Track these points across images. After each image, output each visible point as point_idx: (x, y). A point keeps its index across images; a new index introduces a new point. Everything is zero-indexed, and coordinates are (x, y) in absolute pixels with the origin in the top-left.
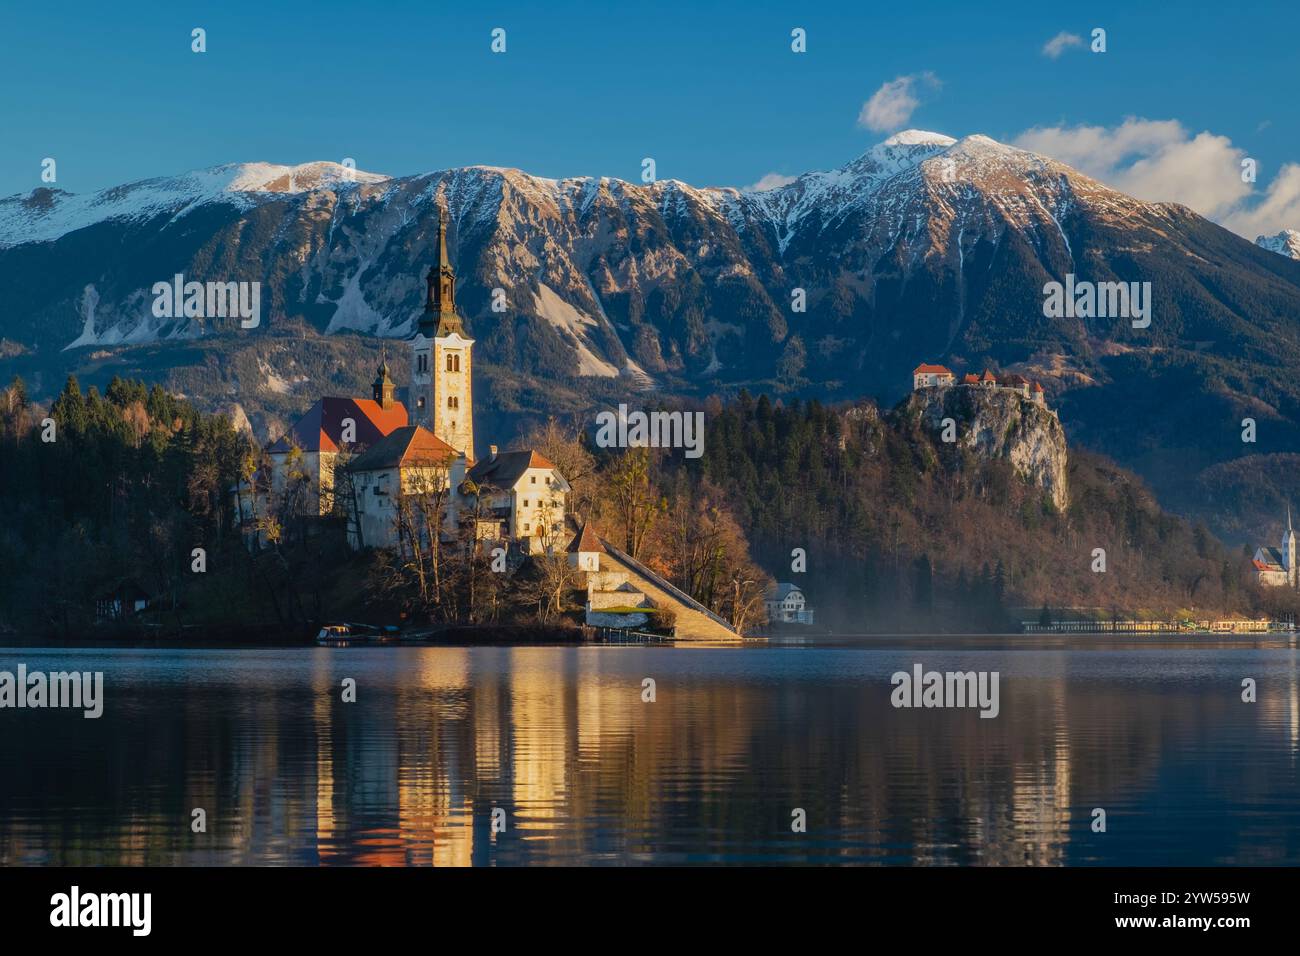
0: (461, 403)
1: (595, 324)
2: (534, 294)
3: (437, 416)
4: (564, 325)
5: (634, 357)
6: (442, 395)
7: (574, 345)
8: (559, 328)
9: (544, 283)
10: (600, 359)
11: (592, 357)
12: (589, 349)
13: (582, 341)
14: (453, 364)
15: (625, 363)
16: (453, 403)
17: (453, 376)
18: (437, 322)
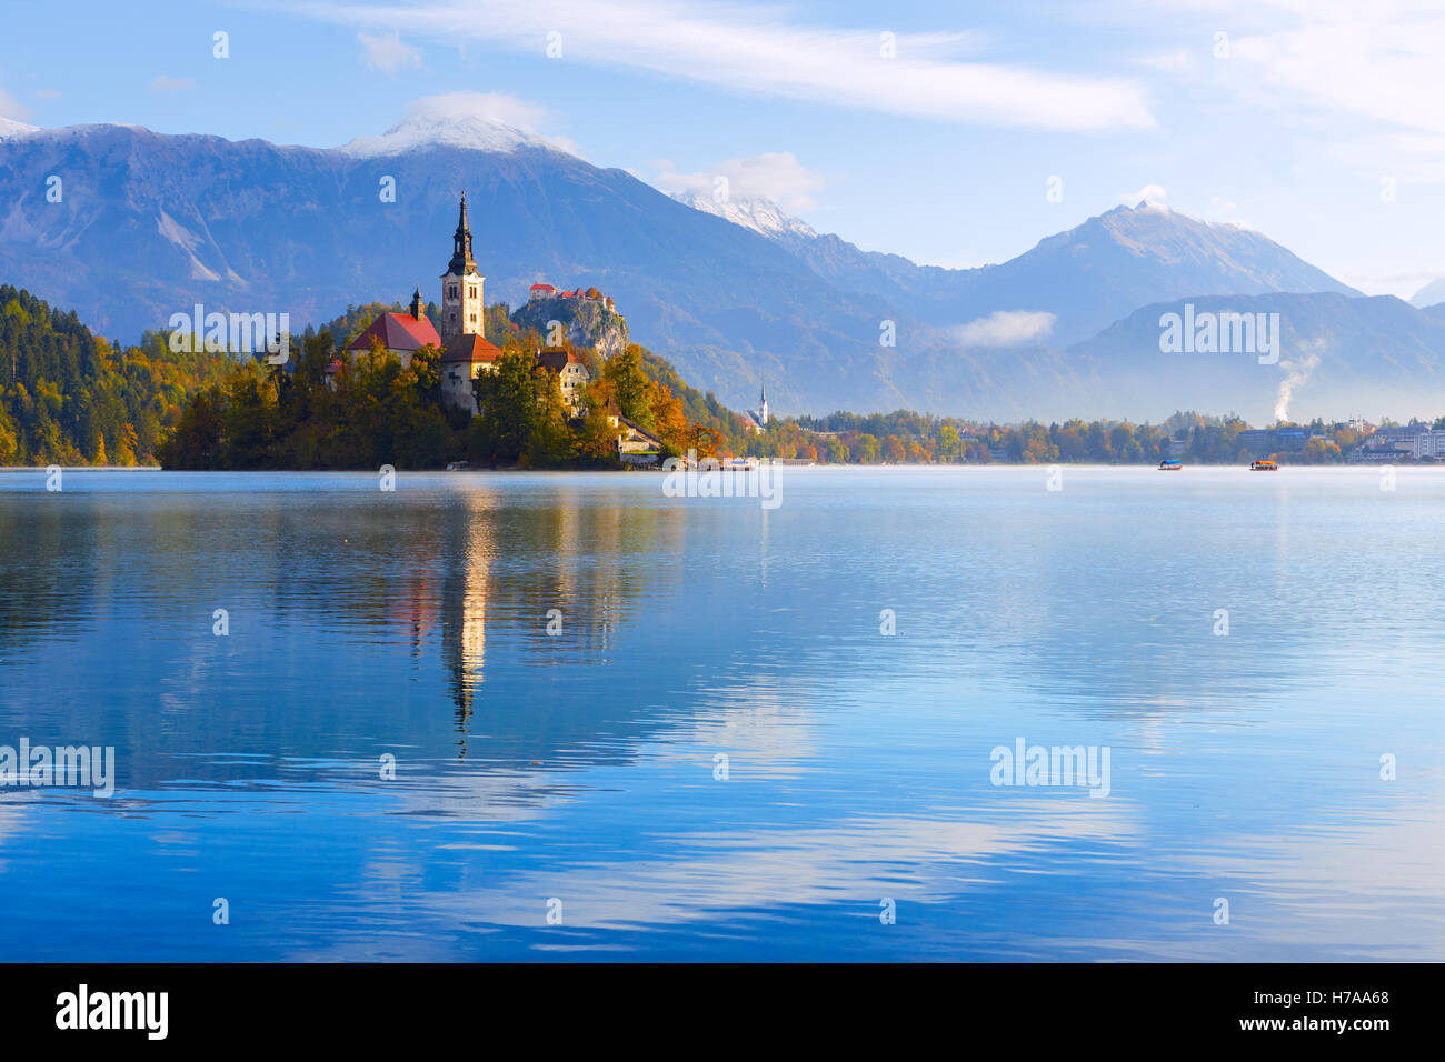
0: (477, 317)
1: (203, 242)
2: (156, 219)
3: (465, 327)
4: (180, 242)
5: (234, 268)
6: (467, 312)
7: (188, 257)
8: (177, 244)
9: (166, 211)
10: (208, 268)
11: (201, 266)
12: (200, 260)
13: (193, 253)
14: (473, 293)
15: (226, 271)
16: (473, 318)
17: (473, 301)
18: (464, 265)
